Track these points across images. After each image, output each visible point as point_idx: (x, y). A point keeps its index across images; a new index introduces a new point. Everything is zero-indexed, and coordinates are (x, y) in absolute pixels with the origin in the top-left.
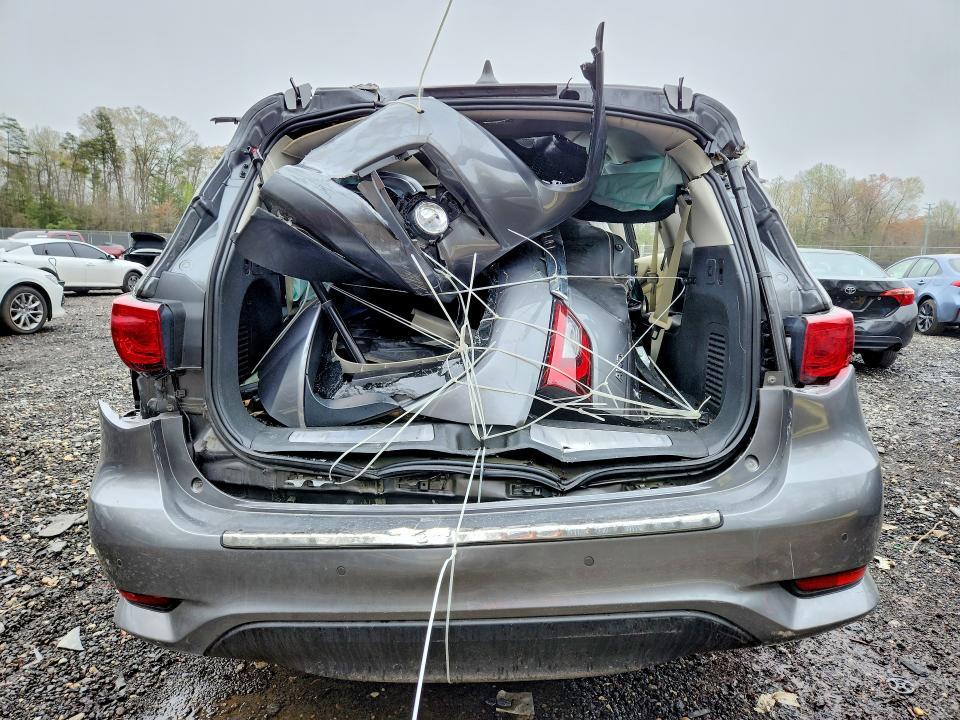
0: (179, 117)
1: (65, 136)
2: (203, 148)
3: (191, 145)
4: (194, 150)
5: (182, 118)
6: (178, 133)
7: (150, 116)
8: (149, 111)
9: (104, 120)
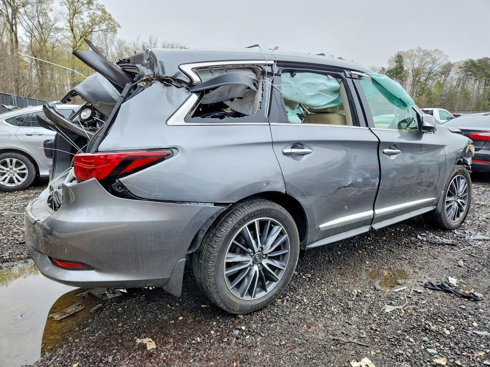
0: (439, 49)
1: (381, 69)
2: (453, 63)
3: (445, 63)
4: (447, 65)
5: (440, 49)
6: (437, 58)
7: (424, 51)
8: (423, 49)
9: (399, 58)
